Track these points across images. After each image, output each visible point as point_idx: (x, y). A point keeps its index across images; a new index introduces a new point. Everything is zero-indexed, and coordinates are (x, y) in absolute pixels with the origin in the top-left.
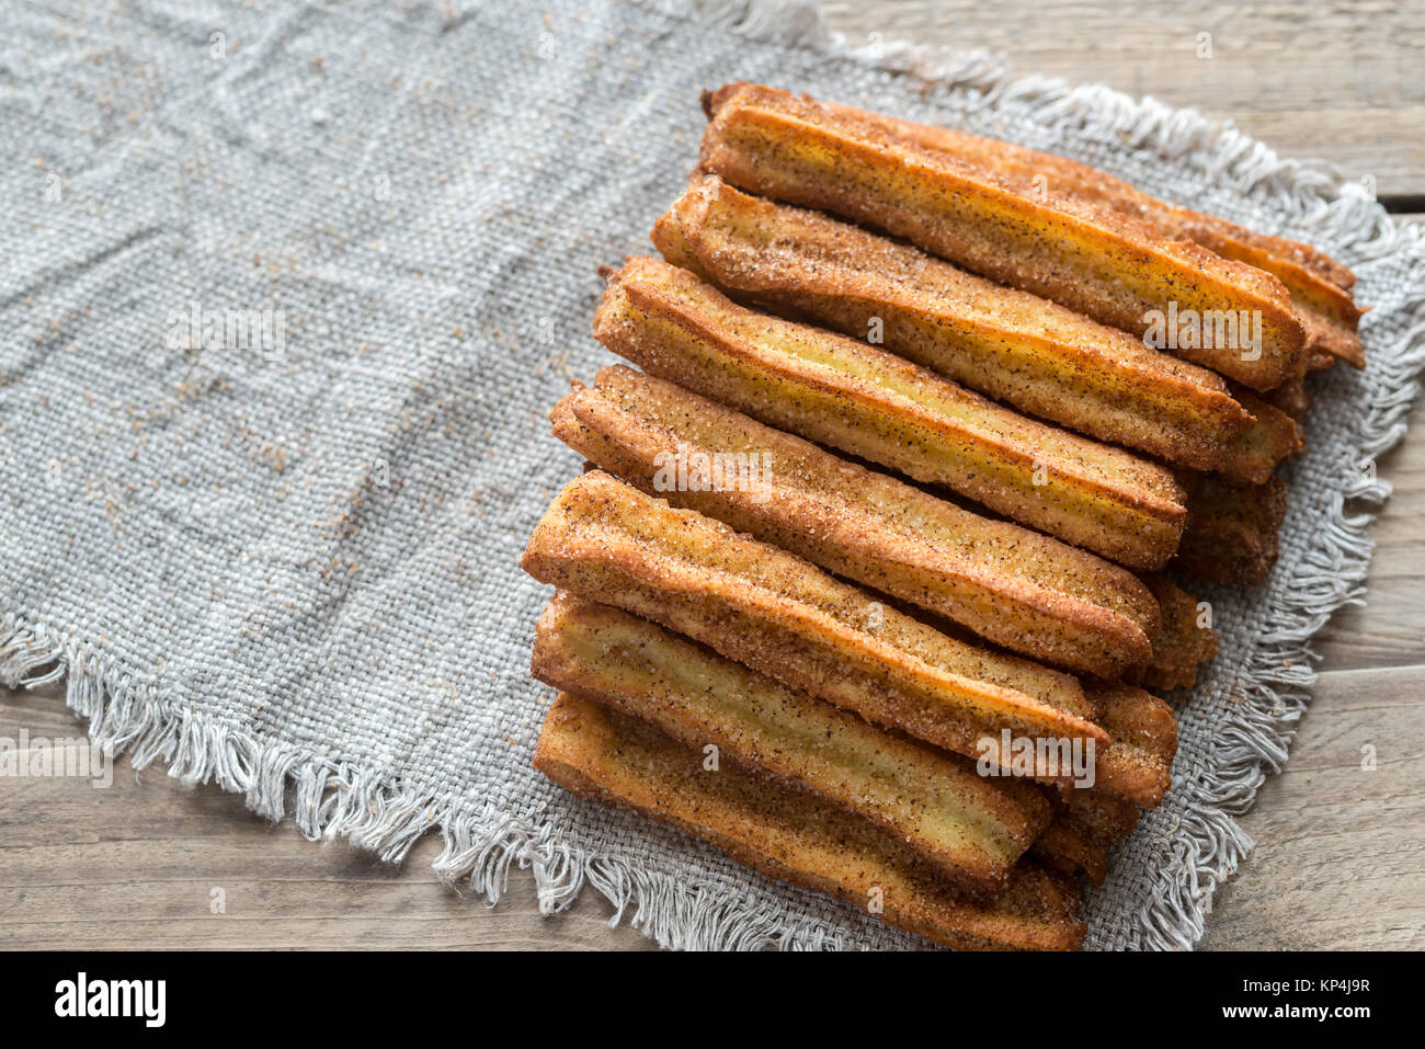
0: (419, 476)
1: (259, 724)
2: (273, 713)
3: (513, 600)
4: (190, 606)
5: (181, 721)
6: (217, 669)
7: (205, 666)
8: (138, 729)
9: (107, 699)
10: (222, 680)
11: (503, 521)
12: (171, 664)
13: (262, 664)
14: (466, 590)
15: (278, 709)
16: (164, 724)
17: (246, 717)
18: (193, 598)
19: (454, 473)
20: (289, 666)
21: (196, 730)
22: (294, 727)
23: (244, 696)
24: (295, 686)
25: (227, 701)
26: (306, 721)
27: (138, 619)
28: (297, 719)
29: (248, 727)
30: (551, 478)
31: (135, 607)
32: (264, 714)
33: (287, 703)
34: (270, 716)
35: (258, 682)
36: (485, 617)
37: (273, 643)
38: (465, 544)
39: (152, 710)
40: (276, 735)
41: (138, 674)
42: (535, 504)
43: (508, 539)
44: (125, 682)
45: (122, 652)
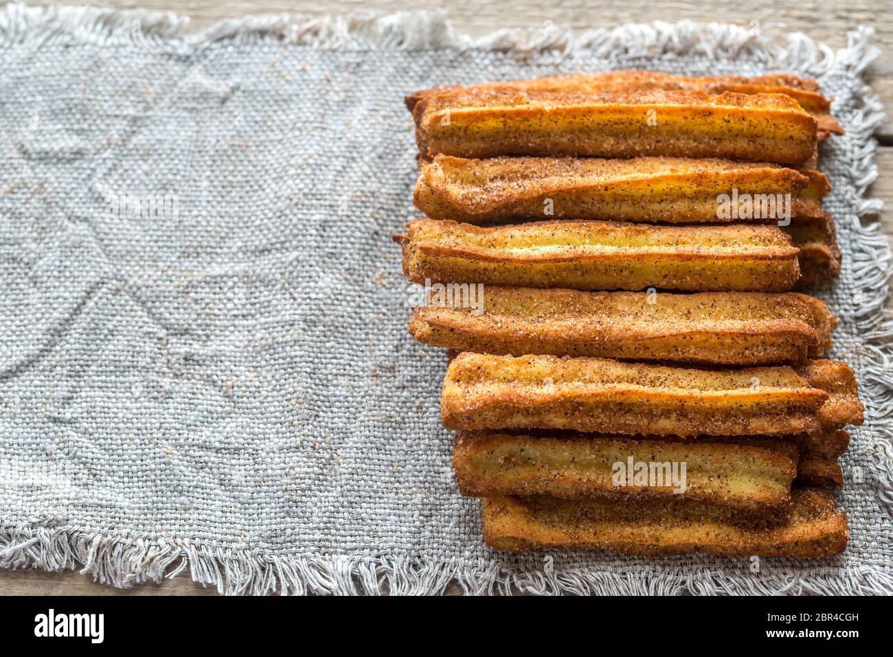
0: (334, 371)
1: (323, 550)
2: (327, 540)
3: (430, 429)
4: (245, 494)
5: (273, 564)
6: (283, 526)
7: (274, 527)
8: (249, 578)
9: (221, 568)
10: (289, 531)
11: (397, 384)
12: (251, 532)
13: (308, 514)
14: (398, 430)
15: (329, 537)
16: (263, 569)
17: (313, 548)
18: (245, 489)
19: (352, 363)
20: (323, 509)
21: (285, 567)
22: (343, 544)
23: (306, 537)
24: (332, 520)
25: (297, 543)
26: (349, 538)
27: (219, 514)
28: (344, 539)
29: (317, 554)
30: (409, 350)
31: (213, 507)
32: (323, 543)
33: (333, 531)
34: (327, 543)
35: (311, 525)
36: (418, 445)
37: (308, 499)
38: (383, 403)
39: (253, 564)
40: (335, 553)
41: (234, 545)
42: (409, 368)
43: (405, 394)
44: (229, 553)
45: (219, 536)
